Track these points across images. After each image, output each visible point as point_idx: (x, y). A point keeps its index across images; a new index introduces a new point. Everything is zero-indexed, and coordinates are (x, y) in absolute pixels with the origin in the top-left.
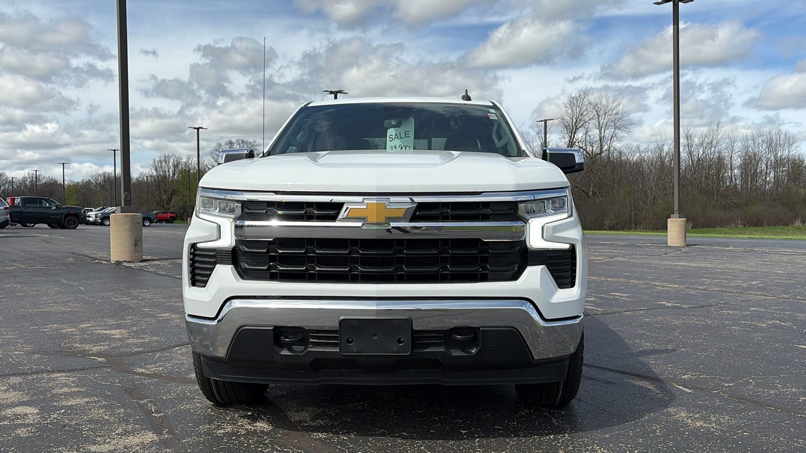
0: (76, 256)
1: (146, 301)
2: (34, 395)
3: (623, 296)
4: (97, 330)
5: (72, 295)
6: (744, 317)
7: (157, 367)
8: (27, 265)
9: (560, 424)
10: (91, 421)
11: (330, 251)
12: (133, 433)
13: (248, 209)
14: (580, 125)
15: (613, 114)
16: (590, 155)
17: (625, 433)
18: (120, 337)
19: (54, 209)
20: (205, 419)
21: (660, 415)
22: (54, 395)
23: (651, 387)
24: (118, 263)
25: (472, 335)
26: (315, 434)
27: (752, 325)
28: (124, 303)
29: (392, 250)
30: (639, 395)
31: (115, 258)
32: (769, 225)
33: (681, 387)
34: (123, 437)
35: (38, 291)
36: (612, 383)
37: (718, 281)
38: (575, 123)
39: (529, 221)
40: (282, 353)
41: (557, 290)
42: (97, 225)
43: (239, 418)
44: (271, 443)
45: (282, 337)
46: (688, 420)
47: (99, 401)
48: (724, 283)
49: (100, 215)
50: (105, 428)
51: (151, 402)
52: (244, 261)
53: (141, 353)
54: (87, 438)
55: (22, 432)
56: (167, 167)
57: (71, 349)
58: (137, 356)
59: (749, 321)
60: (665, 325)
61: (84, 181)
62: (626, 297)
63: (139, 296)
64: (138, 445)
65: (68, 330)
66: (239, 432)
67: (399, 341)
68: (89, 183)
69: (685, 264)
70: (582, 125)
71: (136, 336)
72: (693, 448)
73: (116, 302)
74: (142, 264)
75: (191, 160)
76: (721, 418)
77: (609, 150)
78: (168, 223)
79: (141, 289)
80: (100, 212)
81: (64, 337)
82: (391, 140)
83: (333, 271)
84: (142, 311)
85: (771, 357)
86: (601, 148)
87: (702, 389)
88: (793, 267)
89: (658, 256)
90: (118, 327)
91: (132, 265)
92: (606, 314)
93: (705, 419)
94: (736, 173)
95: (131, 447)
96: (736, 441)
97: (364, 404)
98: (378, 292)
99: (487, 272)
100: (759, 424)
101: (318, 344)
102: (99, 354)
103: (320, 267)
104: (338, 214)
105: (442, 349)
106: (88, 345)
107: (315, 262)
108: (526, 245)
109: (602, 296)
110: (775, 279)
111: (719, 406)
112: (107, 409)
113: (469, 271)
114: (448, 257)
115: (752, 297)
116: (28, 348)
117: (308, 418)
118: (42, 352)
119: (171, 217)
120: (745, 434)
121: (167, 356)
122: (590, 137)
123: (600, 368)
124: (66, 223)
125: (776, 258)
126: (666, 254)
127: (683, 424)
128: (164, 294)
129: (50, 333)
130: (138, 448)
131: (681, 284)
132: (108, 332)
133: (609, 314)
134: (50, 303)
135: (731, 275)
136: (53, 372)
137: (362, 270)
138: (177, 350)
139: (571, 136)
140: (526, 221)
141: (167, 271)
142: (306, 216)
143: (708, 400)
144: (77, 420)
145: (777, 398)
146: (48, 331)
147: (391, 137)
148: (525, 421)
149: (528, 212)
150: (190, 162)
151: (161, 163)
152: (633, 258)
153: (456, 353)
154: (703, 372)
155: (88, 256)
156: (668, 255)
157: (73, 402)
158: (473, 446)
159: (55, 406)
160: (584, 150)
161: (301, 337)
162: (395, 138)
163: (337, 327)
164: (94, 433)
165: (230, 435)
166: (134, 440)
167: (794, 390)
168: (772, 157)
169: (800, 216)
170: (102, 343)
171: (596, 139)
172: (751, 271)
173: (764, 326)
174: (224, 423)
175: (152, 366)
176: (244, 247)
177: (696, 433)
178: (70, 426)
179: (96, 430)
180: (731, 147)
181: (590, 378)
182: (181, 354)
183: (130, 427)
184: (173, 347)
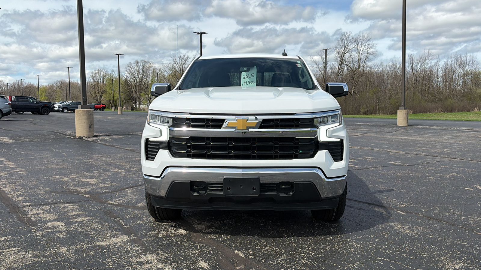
0: (55, 133)
1: (103, 162)
2: (59, 216)
3: (369, 158)
4: (81, 179)
5: (60, 158)
6: (437, 171)
7: (118, 200)
8: (29, 139)
9: (335, 231)
10: (93, 230)
11: (218, 143)
12: (116, 236)
13: (176, 122)
14: (347, 51)
15: (366, 45)
16: (352, 69)
17: (369, 236)
18: (94, 183)
19: (35, 103)
20: (151, 228)
21: (387, 227)
22: (69, 216)
23: (384, 212)
24: (80, 138)
25: (290, 186)
26: (210, 236)
27: (441, 176)
28: (91, 163)
29: (250, 143)
30: (377, 216)
31: (78, 135)
32: (458, 111)
33: (399, 212)
34: (112, 238)
35: (40, 156)
36: (362, 209)
37: (424, 149)
38: (344, 50)
39: (319, 128)
40: (194, 195)
41: (333, 163)
42: (60, 112)
43: (169, 228)
44: (188, 241)
45: (194, 187)
46: (402, 229)
47: (94, 219)
48: (428, 150)
49: (61, 106)
50: (101, 233)
51: (121, 219)
52: (174, 148)
53: (108, 192)
54: (93, 238)
55: (60, 235)
56: (99, 76)
57: (70, 190)
58: (106, 194)
59: (439, 174)
60: (393, 176)
61: (49, 85)
62: (372, 159)
63: (98, 159)
64: (121, 242)
65: (65, 179)
66: (170, 235)
67: (254, 189)
68: (52, 86)
69: (406, 138)
70: (348, 51)
71: (103, 182)
72: (404, 244)
73: (86, 162)
74: (95, 138)
75: (114, 72)
76: (419, 228)
77: (364, 67)
78: (101, 110)
79: (98, 154)
80: (61, 104)
81: (64, 183)
82: (244, 78)
83: (219, 154)
84: (103, 168)
85: (449, 195)
86: (359, 65)
87: (411, 213)
88: (469, 140)
89: (391, 132)
90: (92, 177)
91: (89, 139)
92: (360, 169)
93: (411, 229)
94: (440, 81)
95: (117, 243)
96: (425, 240)
97: (232, 220)
98: (243, 164)
99: (298, 154)
100: (438, 231)
101: (212, 190)
102: (86, 193)
103: (213, 152)
104: (222, 124)
105: (275, 193)
106: (78, 188)
107: (210, 149)
108: (318, 140)
109: (358, 158)
110: (458, 147)
111: (418, 222)
112: (99, 224)
113: (289, 153)
114: (278, 146)
115: (443, 159)
116: (47, 189)
117: (204, 228)
118: (55, 192)
119: (103, 107)
120: (430, 236)
121: (123, 194)
122: (352, 58)
123: (356, 201)
124: (42, 111)
125: (460, 133)
126: (396, 131)
127: (399, 231)
128: (112, 157)
129: (55, 181)
130: (121, 244)
131: (404, 150)
132: (87, 180)
133: (362, 169)
134: (50, 163)
135: (433, 145)
136: (64, 203)
137: (234, 153)
138: (127, 191)
139: (341, 58)
140: (318, 128)
141: (110, 143)
142: (206, 125)
143: (413, 218)
144: (86, 229)
145: (449, 217)
146: (54, 179)
147: (244, 76)
148: (316, 230)
149: (319, 123)
150: (113, 74)
151: (96, 74)
152: (376, 134)
153: (282, 195)
154: (412, 203)
155: (62, 134)
156: (397, 132)
157: (80, 219)
158: (291, 243)
159: (72, 222)
160: (349, 66)
161: (204, 187)
162: (246, 77)
163: (222, 182)
164: (97, 236)
165: (166, 237)
166: (118, 240)
167: (459, 213)
168: (462, 70)
169: (477, 105)
170: (86, 187)
171: (356, 60)
172: (445, 142)
173: (448, 176)
174: (161, 230)
175: (116, 200)
176: (174, 141)
177: (405, 236)
178: (83, 232)
179: (97, 234)
180: (437, 64)
181: (351, 207)
182: (130, 193)
183: (114, 233)
184: (125, 189)
